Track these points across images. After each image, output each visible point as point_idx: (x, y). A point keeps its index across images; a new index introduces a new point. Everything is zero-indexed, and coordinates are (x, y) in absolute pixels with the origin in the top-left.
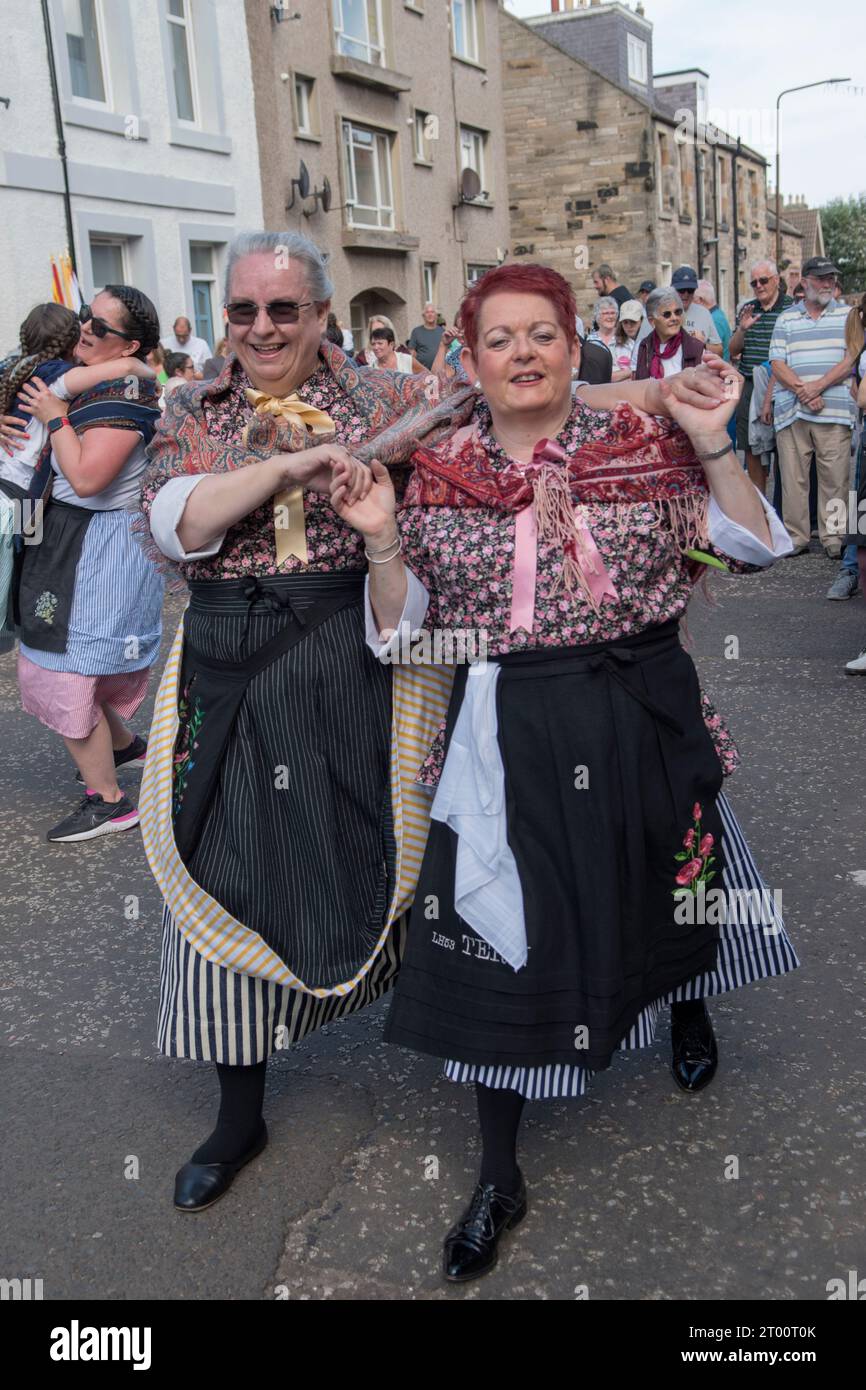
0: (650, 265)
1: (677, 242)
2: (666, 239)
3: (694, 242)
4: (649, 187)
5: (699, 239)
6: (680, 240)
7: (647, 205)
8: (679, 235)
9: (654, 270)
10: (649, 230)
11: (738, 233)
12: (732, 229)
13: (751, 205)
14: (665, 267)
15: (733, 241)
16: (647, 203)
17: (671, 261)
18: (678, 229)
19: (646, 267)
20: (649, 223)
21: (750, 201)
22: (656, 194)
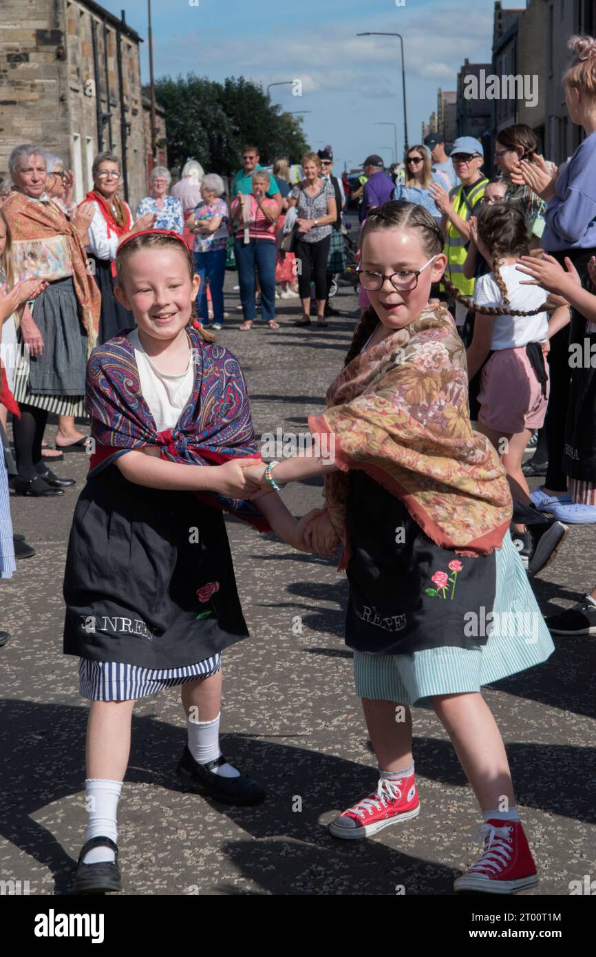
0: (65, 136)
1: (82, 114)
2: (76, 109)
3: (94, 114)
4: (61, 56)
5: (98, 112)
6: (85, 112)
7: (60, 74)
8: (84, 106)
9: (68, 141)
10: (62, 99)
11: (124, 109)
12: (119, 104)
13: (130, 80)
14: (76, 138)
15: (120, 117)
16: (59, 72)
17: (79, 132)
18: (83, 101)
19: (60, 137)
20: (62, 92)
21: (129, 77)
22: (67, 63)
